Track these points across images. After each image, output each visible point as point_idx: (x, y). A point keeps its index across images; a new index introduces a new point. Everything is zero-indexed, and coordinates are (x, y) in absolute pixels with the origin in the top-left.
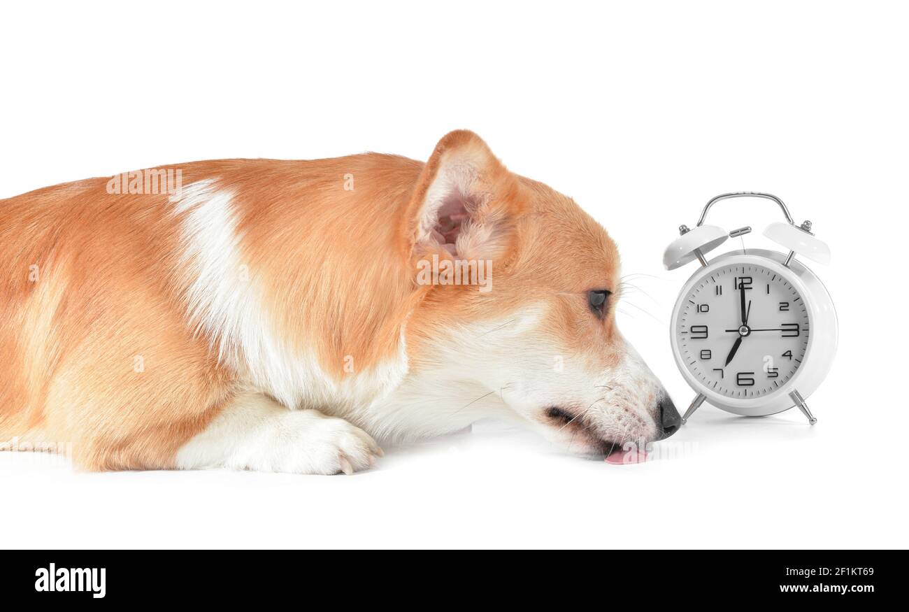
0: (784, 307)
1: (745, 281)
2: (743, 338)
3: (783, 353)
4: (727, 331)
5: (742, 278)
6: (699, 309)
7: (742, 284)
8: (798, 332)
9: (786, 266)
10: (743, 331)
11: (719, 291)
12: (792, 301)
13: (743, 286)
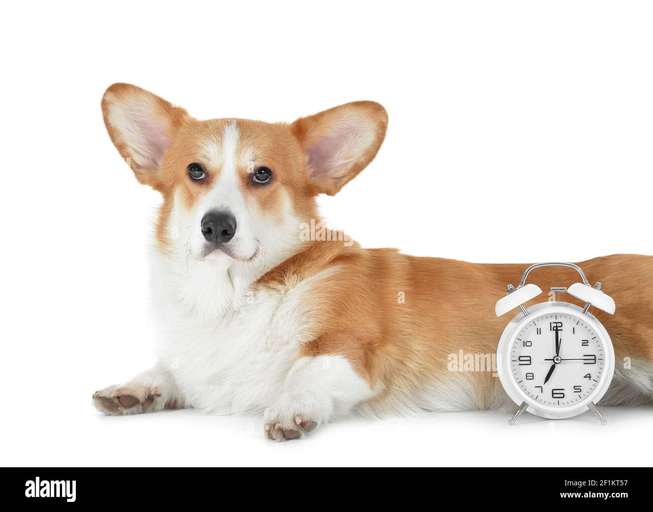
0: (585, 343)
2: (556, 365)
4: (545, 360)
6: (525, 344)
8: (595, 361)
10: (557, 360)
11: (539, 331)
12: (591, 339)
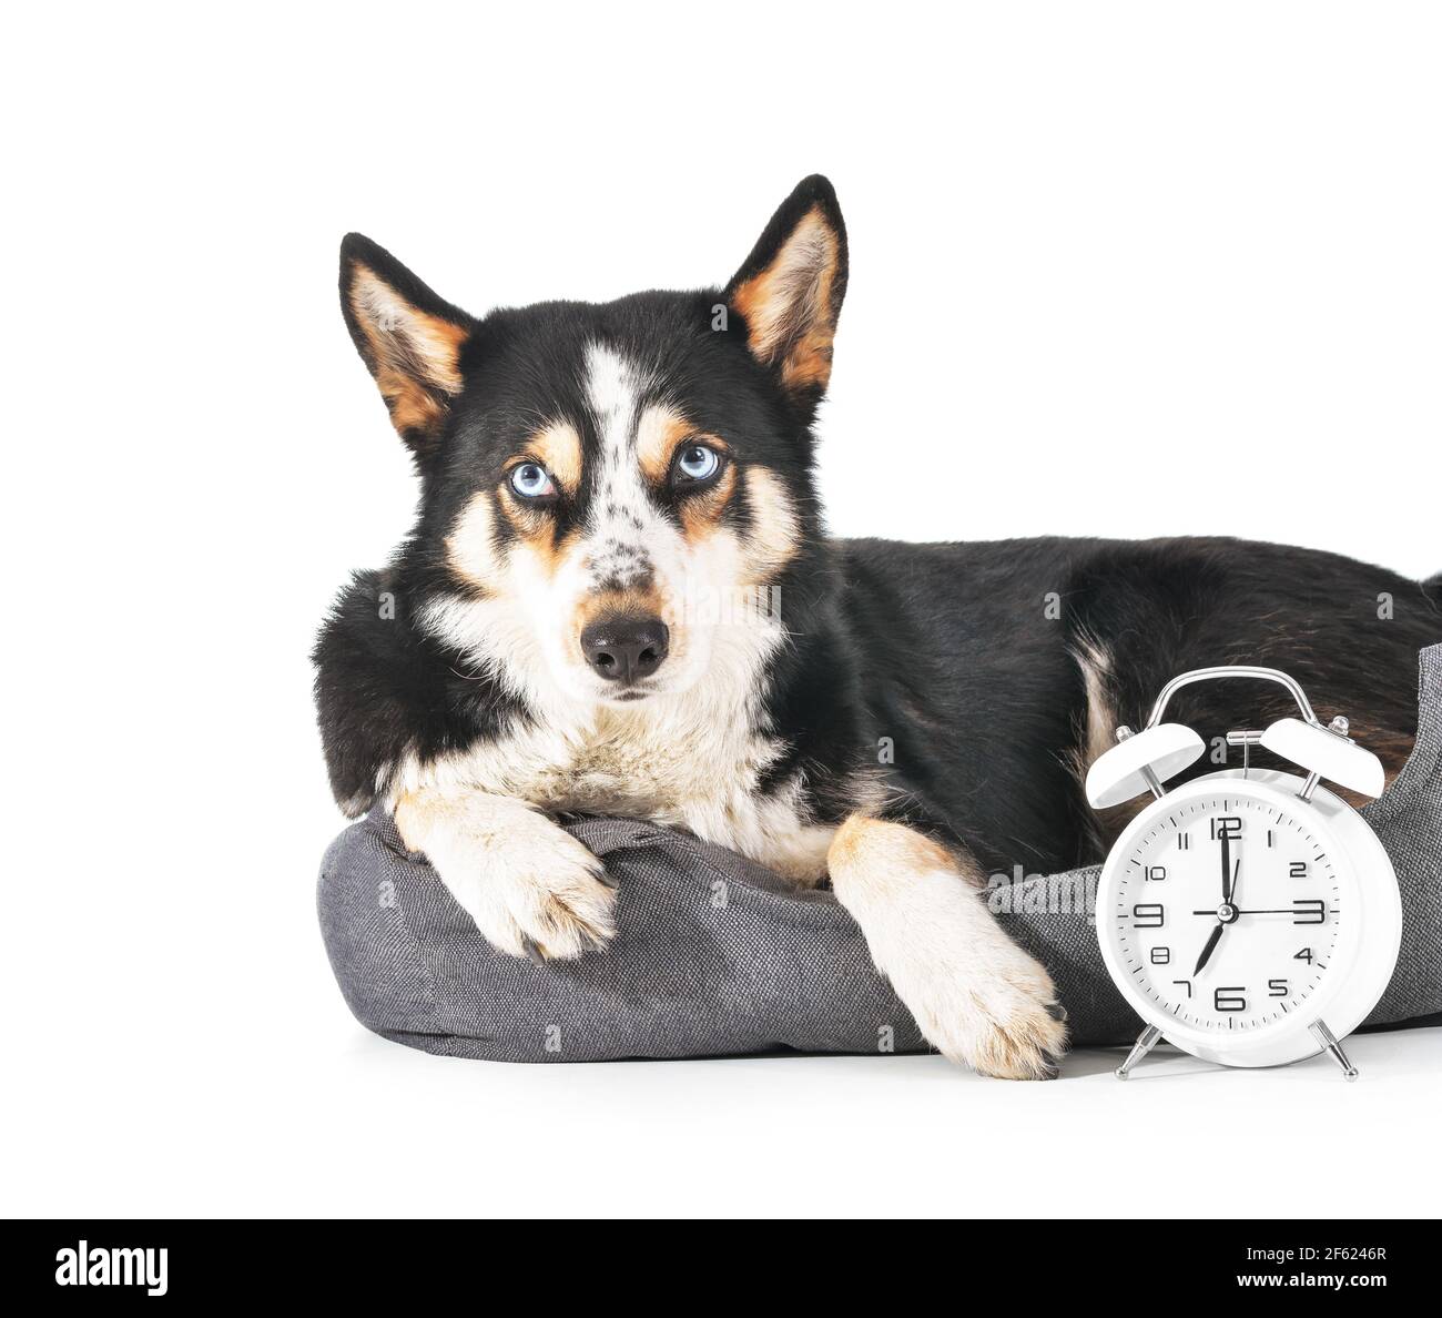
1: (1230, 824)
3: (1296, 953)
5: (1224, 819)
7: (1225, 829)
9: (1303, 798)
13: (1225, 834)
